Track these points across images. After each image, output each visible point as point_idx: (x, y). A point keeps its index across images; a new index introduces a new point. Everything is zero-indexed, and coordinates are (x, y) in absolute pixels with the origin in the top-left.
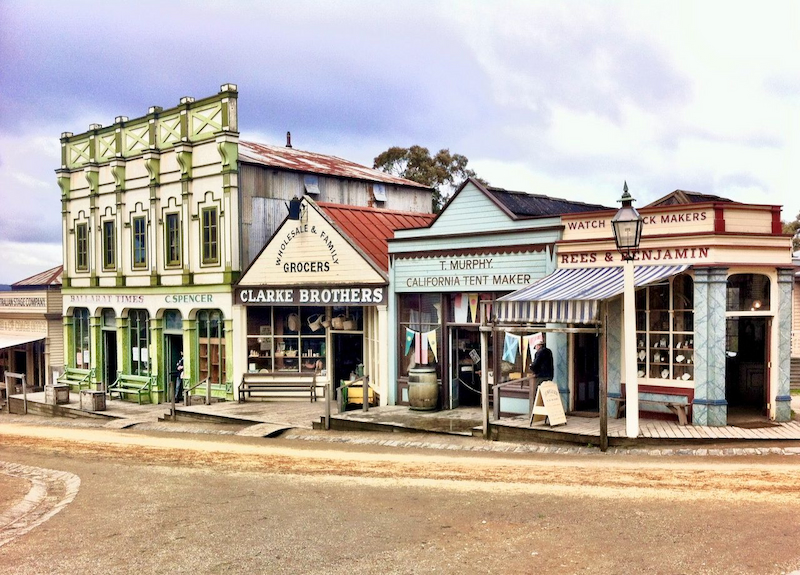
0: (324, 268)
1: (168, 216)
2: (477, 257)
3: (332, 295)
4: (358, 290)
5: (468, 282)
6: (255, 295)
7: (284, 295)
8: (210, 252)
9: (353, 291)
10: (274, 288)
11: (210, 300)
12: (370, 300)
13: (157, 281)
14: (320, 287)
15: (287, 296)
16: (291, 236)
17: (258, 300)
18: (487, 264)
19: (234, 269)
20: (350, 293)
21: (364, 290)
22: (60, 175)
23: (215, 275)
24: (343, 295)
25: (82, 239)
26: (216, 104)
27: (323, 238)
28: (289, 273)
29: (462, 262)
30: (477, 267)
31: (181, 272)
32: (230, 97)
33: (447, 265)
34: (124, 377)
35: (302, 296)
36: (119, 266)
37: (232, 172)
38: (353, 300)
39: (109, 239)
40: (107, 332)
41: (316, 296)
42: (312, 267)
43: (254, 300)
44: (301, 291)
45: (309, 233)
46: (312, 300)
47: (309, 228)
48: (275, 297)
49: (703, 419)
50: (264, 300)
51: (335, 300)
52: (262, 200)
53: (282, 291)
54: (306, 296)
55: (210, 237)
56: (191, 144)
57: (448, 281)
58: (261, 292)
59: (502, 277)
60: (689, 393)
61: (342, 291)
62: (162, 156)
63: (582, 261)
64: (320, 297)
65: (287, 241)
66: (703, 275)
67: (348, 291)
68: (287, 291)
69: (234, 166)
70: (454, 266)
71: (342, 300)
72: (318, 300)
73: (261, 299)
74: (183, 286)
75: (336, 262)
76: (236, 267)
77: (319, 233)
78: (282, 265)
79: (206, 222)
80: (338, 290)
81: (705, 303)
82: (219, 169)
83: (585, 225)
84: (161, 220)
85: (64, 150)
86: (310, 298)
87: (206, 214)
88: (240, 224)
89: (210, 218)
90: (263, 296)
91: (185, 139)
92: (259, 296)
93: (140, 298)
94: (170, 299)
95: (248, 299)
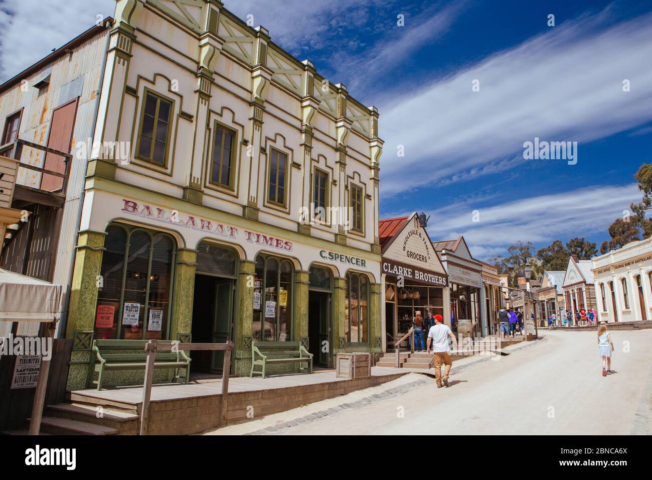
0: (425, 260)
5: (466, 281)
6: (392, 268)
8: (356, 222)
9: (436, 277)
10: (402, 265)
12: (442, 283)
14: (424, 271)
15: (409, 273)
16: (410, 234)
21: (439, 277)
23: (362, 244)
24: (432, 278)
27: (424, 242)
28: (410, 258)
30: (468, 275)
35: (416, 275)
38: (436, 282)
42: (420, 258)
43: (391, 272)
44: (416, 272)
45: (418, 236)
47: (418, 233)
48: (403, 273)
53: (406, 269)
54: (418, 275)
55: (356, 210)
57: (462, 279)
58: (396, 266)
59: (473, 281)
61: (432, 275)
64: (424, 277)
65: (408, 236)
68: (409, 270)
70: (463, 273)
71: (432, 281)
73: (395, 272)
74: (336, 243)
75: (429, 258)
77: (422, 238)
78: (406, 251)
80: (430, 275)
82: (366, 161)
86: (420, 277)
89: (356, 195)
90: (396, 270)
92: (394, 270)
93: (286, 243)
94: (326, 254)
95: (388, 270)
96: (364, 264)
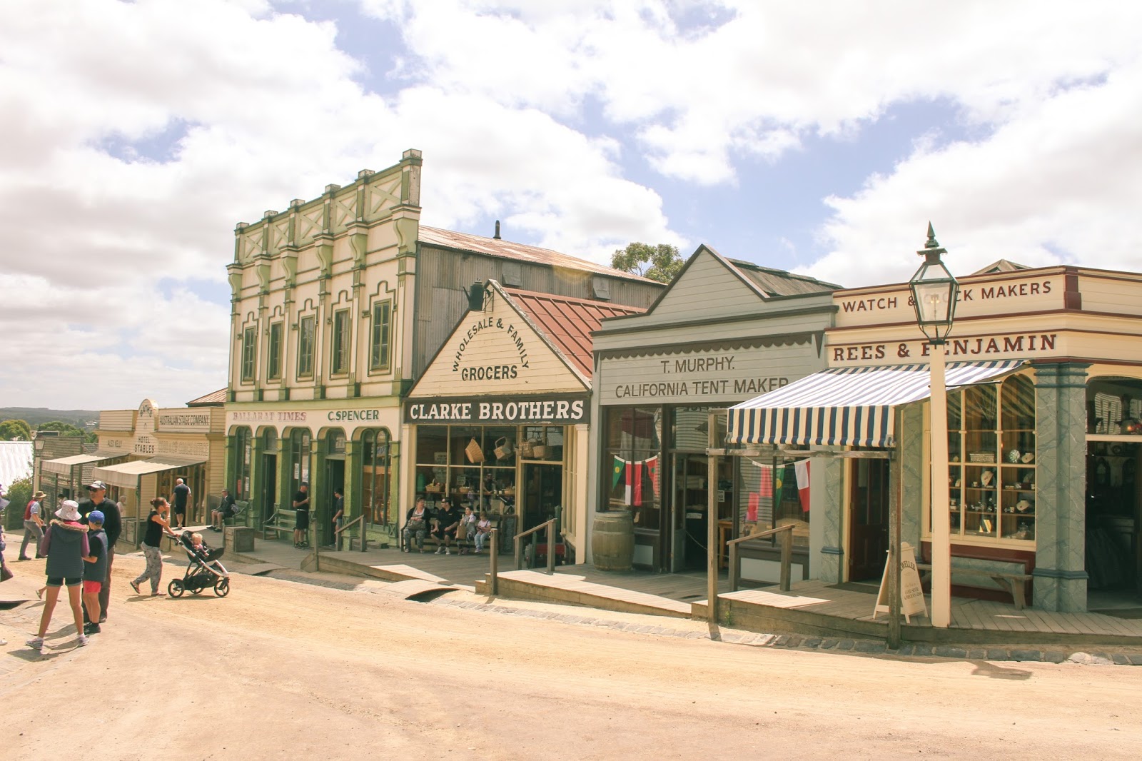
0: (510, 373)
1: (338, 314)
2: (712, 354)
3: (519, 410)
4: (552, 403)
5: (700, 390)
6: (427, 411)
7: (460, 410)
8: (380, 357)
9: (546, 404)
10: (450, 400)
11: (376, 417)
12: (566, 416)
13: (322, 394)
14: (504, 399)
15: (465, 411)
16: (472, 332)
17: (430, 417)
18: (726, 364)
19: (405, 377)
20: (542, 407)
21: (559, 403)
22: (232, 271)
23: (383, 386)
24: (532, 410)
25: (249, 347)
26: (396, 175)
27: (511, 334)
28: (468, 382)
29: (692, 362)
30: (712, 368)
31: (347, 382)
32: (412, 165)
33: (671, 367)
34: (282, 511)
35: (482, 411)
36: (284, 377)
37: (408, 254)
38: (545, 416)
39: (277, 344)
40: (269, 455)
41: (499, 412)
42: (496, 373)
43: (425, 417)
44: (482, 405)
45: (495, 328)
46: (494, 417)
47: (495, 323)
48: (450, 414)
49: (1050, 601)
50: (437, 417)
51: (523, 417)
52: (446, 291)
53: (459, 405)
54: (487, 411)
55: (381, 337)
56: (367, 225)
57: (671, 389)
58: (434, 406)
59: (748, 383)
60: (1028, 558)
61: (532, 404)
62: (337, 241)
63: (864, 358)
64: (503, 413)
65: (467, 339)
66: (1049, 375)
67: (539, 404)
68: (464, 405)
69: (413, 249)
70: (680, 367)
71: (531, 417)
72: (501, 417)
73: (433, 415)
74: (349, 398)
75: (525, 366)
76: (407, 375)
77: (506, 328)
78: (460, 371)
79: (377, 321)
80: (527, 404)
81: (1053, 419)
82: (394, 253)
83: (867, 305)
84: (330, 320)
85: (238, 242)
86: (491, 414)
87: (377, 310)
88: (416, 320)
89: (382, 315)
90: (436, 413)
91: (360, 219)
92: (432, 413)
93: (302, 414)
94: (334, 416)
95: (419, 415)
96: (376, 415)
